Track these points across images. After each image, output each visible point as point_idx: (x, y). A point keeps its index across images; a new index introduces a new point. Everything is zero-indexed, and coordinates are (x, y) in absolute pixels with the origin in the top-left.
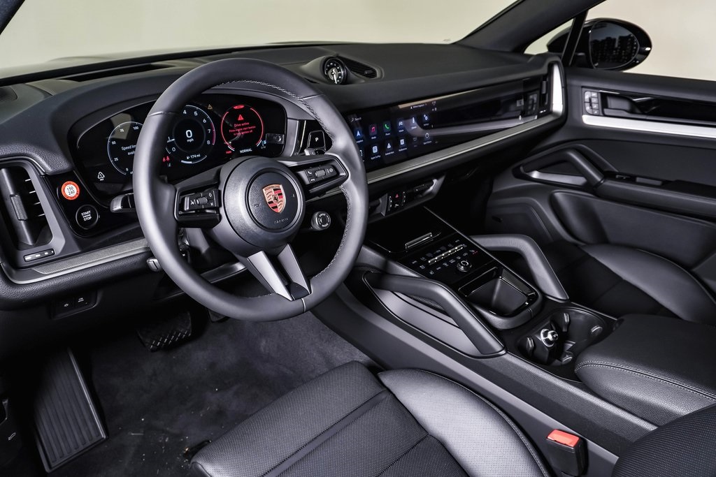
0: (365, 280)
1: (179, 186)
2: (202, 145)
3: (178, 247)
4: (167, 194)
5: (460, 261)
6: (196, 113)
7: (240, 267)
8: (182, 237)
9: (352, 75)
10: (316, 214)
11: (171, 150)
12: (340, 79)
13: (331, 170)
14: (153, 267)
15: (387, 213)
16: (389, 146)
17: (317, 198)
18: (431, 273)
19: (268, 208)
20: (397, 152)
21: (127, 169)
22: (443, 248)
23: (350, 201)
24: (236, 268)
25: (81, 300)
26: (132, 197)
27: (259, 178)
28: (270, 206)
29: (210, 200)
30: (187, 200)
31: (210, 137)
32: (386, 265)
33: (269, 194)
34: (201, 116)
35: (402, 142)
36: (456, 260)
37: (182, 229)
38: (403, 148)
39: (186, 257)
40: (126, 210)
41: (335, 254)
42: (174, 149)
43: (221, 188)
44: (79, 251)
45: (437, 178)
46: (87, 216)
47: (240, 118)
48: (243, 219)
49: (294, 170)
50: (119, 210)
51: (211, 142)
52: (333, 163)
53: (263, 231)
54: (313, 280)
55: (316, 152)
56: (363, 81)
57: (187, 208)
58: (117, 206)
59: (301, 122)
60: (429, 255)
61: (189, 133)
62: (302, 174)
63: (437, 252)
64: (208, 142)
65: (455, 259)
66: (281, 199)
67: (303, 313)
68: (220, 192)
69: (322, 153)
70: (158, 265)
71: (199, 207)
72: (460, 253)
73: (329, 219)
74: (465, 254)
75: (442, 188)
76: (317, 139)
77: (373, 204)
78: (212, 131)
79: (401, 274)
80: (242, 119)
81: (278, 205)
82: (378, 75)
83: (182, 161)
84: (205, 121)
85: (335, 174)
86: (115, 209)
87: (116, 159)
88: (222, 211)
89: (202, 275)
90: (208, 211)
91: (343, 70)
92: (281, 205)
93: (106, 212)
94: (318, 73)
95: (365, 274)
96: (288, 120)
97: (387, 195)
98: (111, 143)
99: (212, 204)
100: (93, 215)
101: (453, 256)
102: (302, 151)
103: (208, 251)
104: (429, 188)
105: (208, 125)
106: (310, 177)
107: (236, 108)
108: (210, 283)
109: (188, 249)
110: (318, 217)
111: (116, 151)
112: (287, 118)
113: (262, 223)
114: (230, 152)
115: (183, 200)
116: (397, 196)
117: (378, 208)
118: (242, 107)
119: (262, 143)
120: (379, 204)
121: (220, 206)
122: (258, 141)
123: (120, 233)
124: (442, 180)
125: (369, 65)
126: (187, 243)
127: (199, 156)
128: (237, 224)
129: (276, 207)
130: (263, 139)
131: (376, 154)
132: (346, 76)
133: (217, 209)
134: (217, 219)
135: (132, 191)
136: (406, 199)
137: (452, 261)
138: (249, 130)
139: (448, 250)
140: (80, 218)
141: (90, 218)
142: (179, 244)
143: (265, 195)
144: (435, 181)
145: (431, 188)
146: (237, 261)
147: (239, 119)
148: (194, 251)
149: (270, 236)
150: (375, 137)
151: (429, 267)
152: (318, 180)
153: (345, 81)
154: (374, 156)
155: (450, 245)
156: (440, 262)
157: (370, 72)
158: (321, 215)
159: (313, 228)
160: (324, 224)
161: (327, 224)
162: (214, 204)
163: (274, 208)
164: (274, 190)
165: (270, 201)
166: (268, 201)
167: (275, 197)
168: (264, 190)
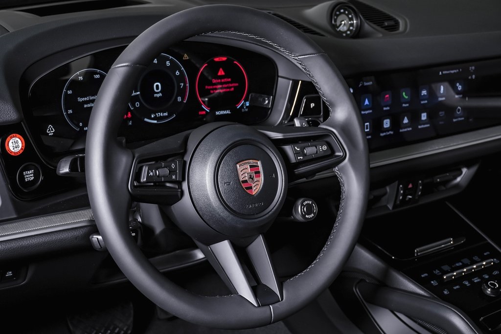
0: (357, 291)
1: (138, 152)
2: (171, 102)
3: (128, 223)
4: (124, 161)
5: (487, 281)
6: (168, 63)
7: (200, 255)
8: (135, 211)
9: (367, 27)
10: (300, 201)
11: (134, 105)
12: (351, 31)
13: (325, 148)
14: (97, 245)
15: (395, 207)
16: (406, 121)
17: (304, 180)
18: (445, 292)
19: (241, 188)
20: (415, 129)
21: (81, 124)
22: (466, 261)
23: (345, 188)
24: (196, 256)
25: (10, 274)
26: (83, 160)
27: (234, 150)
28: (244, 185)
29: (172, 172)
30: (145, 169)
31: (182, 93)
32: (385, 274)
33: (244, 171)
34: (174, 67)
35: (424, 116)
36: (482, 279)
37: (135, 203)
38: (424, 124)
39: (135, 238)
40: (74, 174)
41: (318, 253)
42: (137, 104)
43: (187, 158)
44: (15, 216)
45: (468, 167)
46: (29, 176)
47: (221, 72)
48: (208, 199)
49: (278, 145)
50: (66, 173)
51: (183, 99)
52: (328, 139)
53: (231, 216)
54: (288, 283)
55: (308, 122)
56: (381, 35)
57: (144, 179)
58: (65, 169)
59: (295, 83)
60: (446, 268)
61: (157, 86)
62: (288, 149)
63: (457, 265)
64: (179, 99)
65: (481, 277)
66: (258, 179)
67: (270, 323)
68: (185, 162)
69: (315, 124)
70: (102, 243)
71: (159, 180)
72: (488, 270)
73: (315, 209)
74: (496, 273)
75: (474, 181)
76: (312, 105)
77: (377, 193)
78: (185, 86)
79: (404, 288)
80: (223, 73)
81: (253, 185)
82: (401, 27)
83: (146, 120)
84: (177, 73)
85: (329, 152)
86: (62, 172)
87: (70, 111)
88: (185, 186)
89: (151, 260)
90: (168, 185)
91: (357, 19)
92: (257, 187)
93: (51, 173)
94: (323, 21)
95: (358, 283)
96: (279, 79)
97: (397, 183)
98: (66, 92)
99: (174, 177)
100: (36, 175)
101: (479, 273)
102: (292, 119)
103: (162, 232)
104: (455, 178)
105: (181, 78)
106: (297, 154)
107: (217, 59)
108: (159, 271)
109: (140, 228)
110: (302, 205)
111: (71, 102)
112: (278, 76)
113: (231, 205)
114: (204, 113)
115: (141, 169)
116: (410, 186)
117: (384, 199)
118: (224, 59)
119: (244, 104)
120: (385, 194)
121: (184, 180)
122: (238, 102)
123: (64, 199)
124: (474, 169)
125: (391, 15)
126: (140, 220)
127: (166, 114)
128: (200, 204)
129: (251, 188)
130: (245, 101)
131: (387, 130)
132: (360, 28)
133: (180, 183)
134: (178, 195)
135: (83, 151)
136: (422, 190)
137: (476, 280)
138: (230, 88)
139: (473, 264)
140: (22, 177)
141: (32, 178)
142: (130, 219)
143: (239, 171)
144: (464, 170)
145: (459, 179)
146: (196, 247)
147: (219, 74)
148: (146, 229)
149: (240, 223)
150: (388, 108)
151: (443, 284)
152: (306, 158)
153: (358, 33)
154: (385, 132)
155: (476, 258)
156: (460, 279)
157: (392, 23)
158: (306, 202)
159: (293, 217)
160: (308, 215)
161: (312, 215)
162: (176, 177)
163: (247, 188)
164: (251, 166)
165: (244, 179)
166: (241, 180)
167: (250, 175)
168: (238, 166)
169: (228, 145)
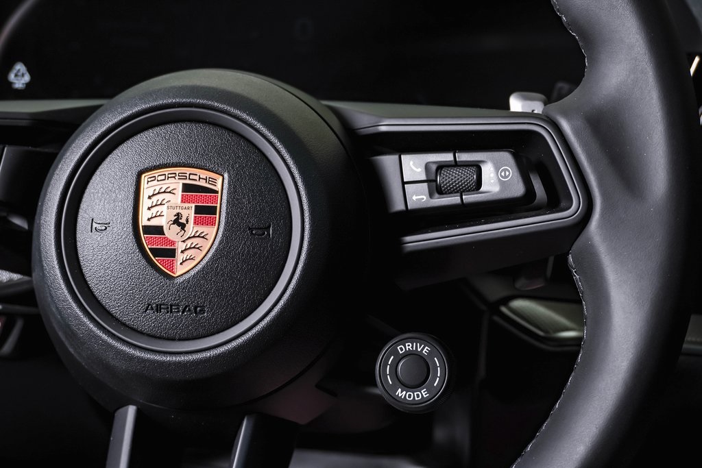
13: (507, 173)
28: (149, 242)
66: (202, 230)
73: (440, 375)
81: (180, 246)
106: (410, 183)
143: (144, 197)
158: (409, 346)
160: (407, 387)
161: (424, 393)
165: (154, 222)
166: (144, 222)
168: (145, 180)
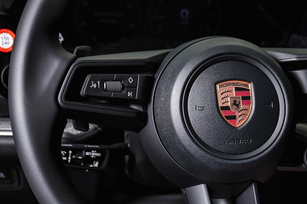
27: (215, 66)
28: (224, 114)
33: (226, 93)
61: (185, 14)
66: (246, 107)
71: (105, 94)
81: (237, 114)
92: (244, 117)
113: (203, 138)
129: (234, 118)
143: (219, 94)
159: (305, 165)
162: (134, 94)
163: (228, 118)
164: (237, 89)
166: (220, 105)
167: (235, 101)
168: (218, 87)
169: (206, 58)
